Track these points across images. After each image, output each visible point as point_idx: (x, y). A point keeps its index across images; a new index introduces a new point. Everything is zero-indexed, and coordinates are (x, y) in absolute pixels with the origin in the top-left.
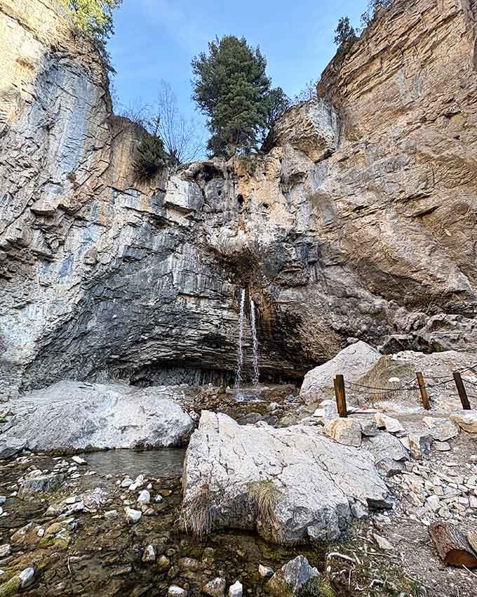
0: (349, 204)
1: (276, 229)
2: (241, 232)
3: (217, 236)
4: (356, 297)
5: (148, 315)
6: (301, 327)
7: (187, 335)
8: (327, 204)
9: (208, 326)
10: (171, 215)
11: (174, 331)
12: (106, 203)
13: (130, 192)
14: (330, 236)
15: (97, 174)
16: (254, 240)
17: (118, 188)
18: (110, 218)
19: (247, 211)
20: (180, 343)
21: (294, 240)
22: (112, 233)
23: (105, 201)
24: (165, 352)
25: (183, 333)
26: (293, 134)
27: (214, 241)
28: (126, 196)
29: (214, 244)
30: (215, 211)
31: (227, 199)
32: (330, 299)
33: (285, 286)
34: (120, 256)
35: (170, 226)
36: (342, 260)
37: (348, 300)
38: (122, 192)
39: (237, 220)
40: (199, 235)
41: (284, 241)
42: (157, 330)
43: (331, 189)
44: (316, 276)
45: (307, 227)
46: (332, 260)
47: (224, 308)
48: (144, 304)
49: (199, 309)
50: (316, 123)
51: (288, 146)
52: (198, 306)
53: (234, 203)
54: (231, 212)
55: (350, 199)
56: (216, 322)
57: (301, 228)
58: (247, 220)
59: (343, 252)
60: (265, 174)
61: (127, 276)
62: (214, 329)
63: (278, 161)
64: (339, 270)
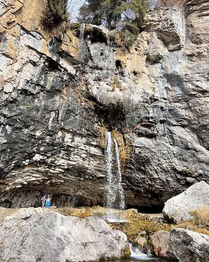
0: (197, 86)
1: (143, 92)
2: (117, 89)
3: (97, 88)
4: (195, 150)
5: (33, 144)
6: (148, 166)
7: (58, 164)
8: (179, 82)
9: (77, 158)
10: (63, 63)
11: (50, 160)
12: (14, 38)
13: (34, 34)
14: (178, 104)
15: (12, 10)
16: (128, 97)
17: (26, 27)
18: (17, 53)
19: (122, 74)
20: (51, 171)
21: (152, 103)
22: (17, 66)
23: (14, 36)
24: (36, 177)
25: (56, 162)
26: (159, 27)
27: (94, 91)
28: (31, 37)
29: (95, 93)
30: (97, 68)
31: (107, 61)
32: (175, 149)
33: (140, 135)
34: (20, 88)
35: (61, 71)
36: (186, 123)
37: (188, 151)
38: (28, 32)
39: (113, 78)
40: (81, 84)
41: (147, 102)
42: (37, 157)
43: (184, 73)
44: (165, 131)
45: (162, 95)
46: (178, 121)
47: (92, 145)
48: (33, 133)
49: (73, 143)
50: (176, 24)
51: (155, 34)
52: (73, 141)
53: (113, 66)
54: (109, 71)
55: (198, 84)
56: (84, 156)
57: (157, 95)
58: (121, 81)
59: (187, 118)
60: (136, 49)
61: (22, 107)
62: (81, 161)
63: (146, 42)
64: (182, 129)
